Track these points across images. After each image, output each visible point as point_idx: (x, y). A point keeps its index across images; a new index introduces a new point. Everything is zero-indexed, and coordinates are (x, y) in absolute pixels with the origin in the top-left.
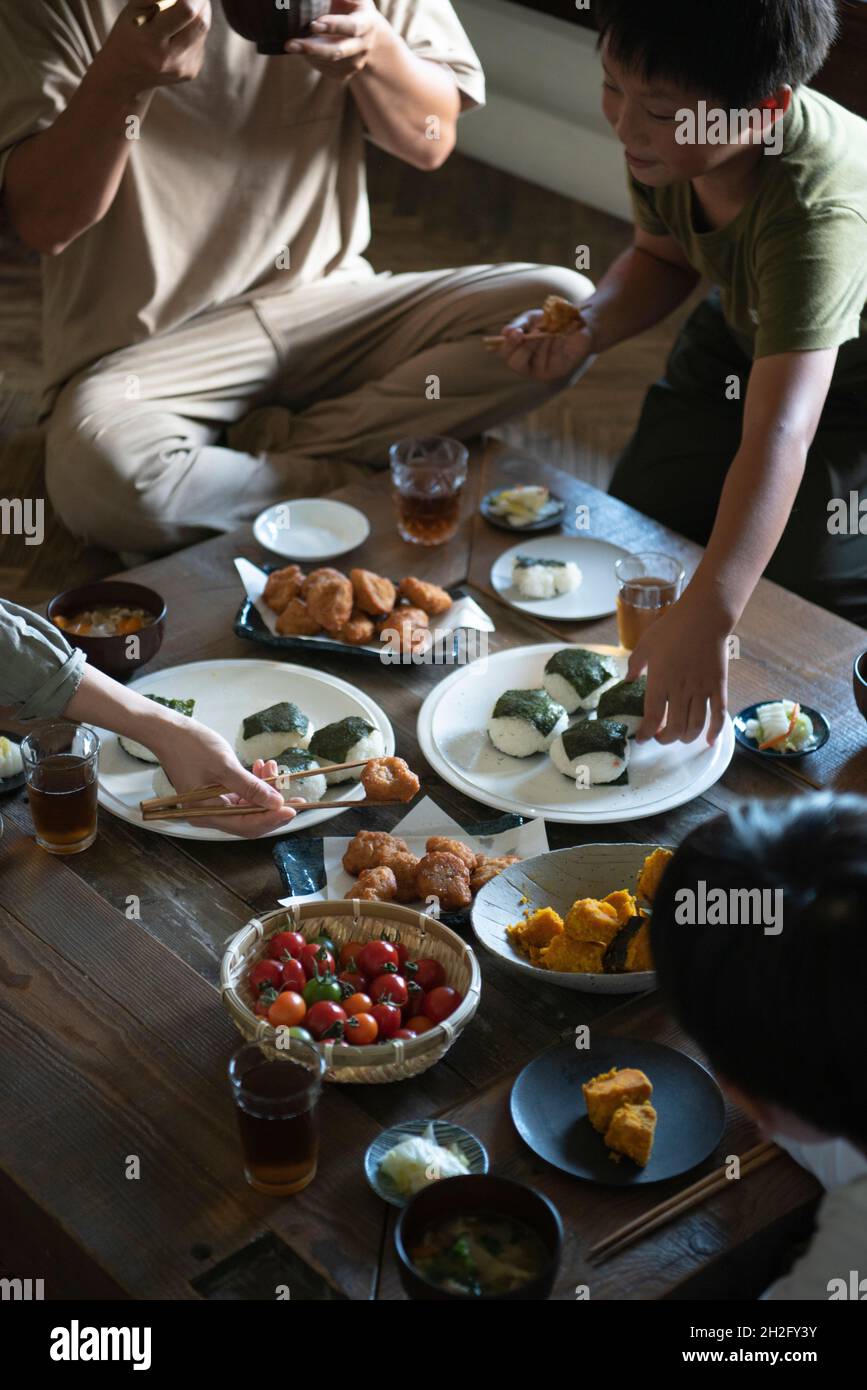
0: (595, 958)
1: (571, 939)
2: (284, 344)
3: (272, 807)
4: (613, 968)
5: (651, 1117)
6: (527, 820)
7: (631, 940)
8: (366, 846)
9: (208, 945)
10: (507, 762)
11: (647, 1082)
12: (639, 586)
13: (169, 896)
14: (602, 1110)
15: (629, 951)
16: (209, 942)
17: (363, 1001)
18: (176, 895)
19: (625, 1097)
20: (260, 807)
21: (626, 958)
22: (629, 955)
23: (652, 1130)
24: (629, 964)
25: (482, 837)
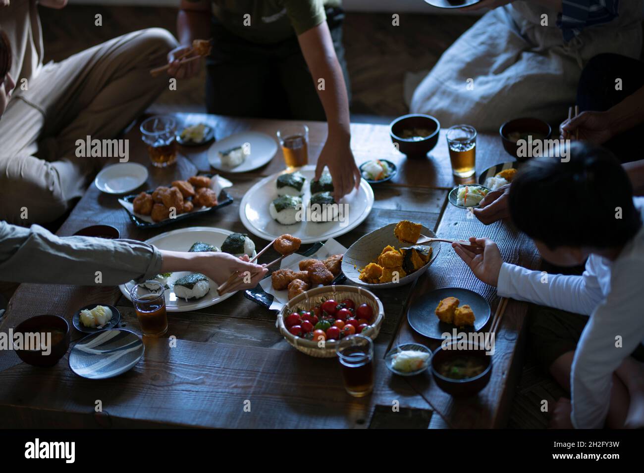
0: (402, 271)
1: (389, 268)
2: (43, 108)
3: (259, 271)
4: (410, 271)
5: (469, 308)
6: (324, 242)
7: (411, 259)
8: (280, 276)
9: (251, 338)
10: (290, 228)
11: (457, 299)
12: (291, 140)
13: (218, 330)
14: (449, 315)
15: (413, 262)
16: (250, 337)
17: (339, 322)
18: (220, 329)
19: (454, 307)
20: (254, 273)
21: (413, 265)
22: (414, 264)
23: (472, 311)
24: (416, 267)
25: (312, 256)
